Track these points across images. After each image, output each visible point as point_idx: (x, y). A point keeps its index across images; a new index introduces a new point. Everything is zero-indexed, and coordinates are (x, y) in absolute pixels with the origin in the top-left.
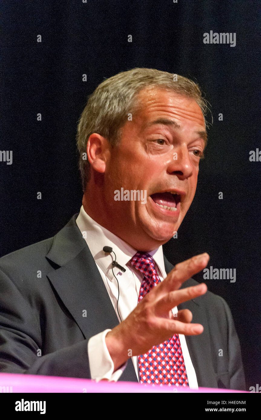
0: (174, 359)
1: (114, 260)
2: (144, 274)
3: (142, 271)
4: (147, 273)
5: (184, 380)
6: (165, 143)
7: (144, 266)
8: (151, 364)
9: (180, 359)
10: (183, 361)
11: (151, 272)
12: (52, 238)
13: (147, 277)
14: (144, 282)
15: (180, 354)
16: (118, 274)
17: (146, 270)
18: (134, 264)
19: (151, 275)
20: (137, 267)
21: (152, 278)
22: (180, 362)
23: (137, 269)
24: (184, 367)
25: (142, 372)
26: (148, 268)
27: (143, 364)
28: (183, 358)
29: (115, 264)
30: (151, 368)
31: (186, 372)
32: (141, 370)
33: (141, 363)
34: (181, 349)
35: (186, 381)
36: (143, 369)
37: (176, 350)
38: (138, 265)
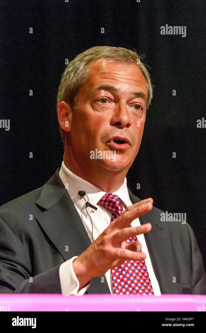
0: (140, 274)
1: (87, 201)
2: (112, 210)
3: (110, 208)
4: (114, 210)
5: (150, 290)
6: (107, 101)
7: (111, 204)
8: (122, 280)
9: (146, 274)
10: (148, 275)
11: (117, 208)
12: (40, 188)
13: (115, 213)
14: (113, 216)
15: (146, 270)
16: (91, 212)
17: (113, 207)
18: (104, 203)
19: (117, 211)
20: (106, 206)
21: (118, 213)
22: (145, 276)
23: (107, 207)
24: (149, 280)
25: (115, 287)
26: (114, 205)
27: (116, 281)
28: (148, 273)
29: (88, 204)
30: (123, 283)
31: (151, 284)
32: (114, 285)
33: (114, 280)
34: (146, 267)
35: (152, 290)
36: (116, 285)
37: (142, 267)
38: (107, 203)
